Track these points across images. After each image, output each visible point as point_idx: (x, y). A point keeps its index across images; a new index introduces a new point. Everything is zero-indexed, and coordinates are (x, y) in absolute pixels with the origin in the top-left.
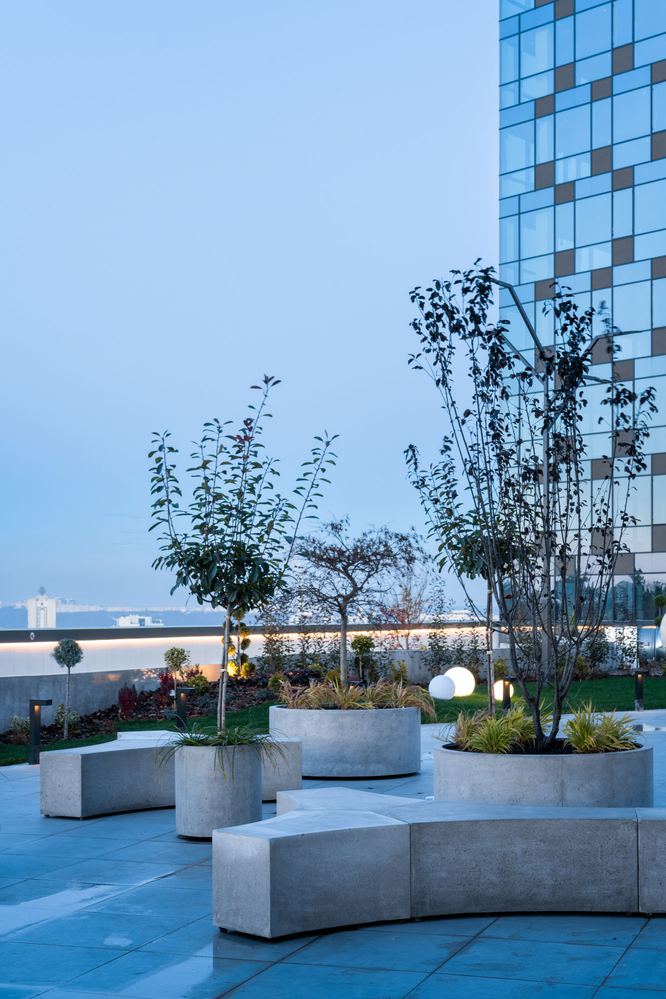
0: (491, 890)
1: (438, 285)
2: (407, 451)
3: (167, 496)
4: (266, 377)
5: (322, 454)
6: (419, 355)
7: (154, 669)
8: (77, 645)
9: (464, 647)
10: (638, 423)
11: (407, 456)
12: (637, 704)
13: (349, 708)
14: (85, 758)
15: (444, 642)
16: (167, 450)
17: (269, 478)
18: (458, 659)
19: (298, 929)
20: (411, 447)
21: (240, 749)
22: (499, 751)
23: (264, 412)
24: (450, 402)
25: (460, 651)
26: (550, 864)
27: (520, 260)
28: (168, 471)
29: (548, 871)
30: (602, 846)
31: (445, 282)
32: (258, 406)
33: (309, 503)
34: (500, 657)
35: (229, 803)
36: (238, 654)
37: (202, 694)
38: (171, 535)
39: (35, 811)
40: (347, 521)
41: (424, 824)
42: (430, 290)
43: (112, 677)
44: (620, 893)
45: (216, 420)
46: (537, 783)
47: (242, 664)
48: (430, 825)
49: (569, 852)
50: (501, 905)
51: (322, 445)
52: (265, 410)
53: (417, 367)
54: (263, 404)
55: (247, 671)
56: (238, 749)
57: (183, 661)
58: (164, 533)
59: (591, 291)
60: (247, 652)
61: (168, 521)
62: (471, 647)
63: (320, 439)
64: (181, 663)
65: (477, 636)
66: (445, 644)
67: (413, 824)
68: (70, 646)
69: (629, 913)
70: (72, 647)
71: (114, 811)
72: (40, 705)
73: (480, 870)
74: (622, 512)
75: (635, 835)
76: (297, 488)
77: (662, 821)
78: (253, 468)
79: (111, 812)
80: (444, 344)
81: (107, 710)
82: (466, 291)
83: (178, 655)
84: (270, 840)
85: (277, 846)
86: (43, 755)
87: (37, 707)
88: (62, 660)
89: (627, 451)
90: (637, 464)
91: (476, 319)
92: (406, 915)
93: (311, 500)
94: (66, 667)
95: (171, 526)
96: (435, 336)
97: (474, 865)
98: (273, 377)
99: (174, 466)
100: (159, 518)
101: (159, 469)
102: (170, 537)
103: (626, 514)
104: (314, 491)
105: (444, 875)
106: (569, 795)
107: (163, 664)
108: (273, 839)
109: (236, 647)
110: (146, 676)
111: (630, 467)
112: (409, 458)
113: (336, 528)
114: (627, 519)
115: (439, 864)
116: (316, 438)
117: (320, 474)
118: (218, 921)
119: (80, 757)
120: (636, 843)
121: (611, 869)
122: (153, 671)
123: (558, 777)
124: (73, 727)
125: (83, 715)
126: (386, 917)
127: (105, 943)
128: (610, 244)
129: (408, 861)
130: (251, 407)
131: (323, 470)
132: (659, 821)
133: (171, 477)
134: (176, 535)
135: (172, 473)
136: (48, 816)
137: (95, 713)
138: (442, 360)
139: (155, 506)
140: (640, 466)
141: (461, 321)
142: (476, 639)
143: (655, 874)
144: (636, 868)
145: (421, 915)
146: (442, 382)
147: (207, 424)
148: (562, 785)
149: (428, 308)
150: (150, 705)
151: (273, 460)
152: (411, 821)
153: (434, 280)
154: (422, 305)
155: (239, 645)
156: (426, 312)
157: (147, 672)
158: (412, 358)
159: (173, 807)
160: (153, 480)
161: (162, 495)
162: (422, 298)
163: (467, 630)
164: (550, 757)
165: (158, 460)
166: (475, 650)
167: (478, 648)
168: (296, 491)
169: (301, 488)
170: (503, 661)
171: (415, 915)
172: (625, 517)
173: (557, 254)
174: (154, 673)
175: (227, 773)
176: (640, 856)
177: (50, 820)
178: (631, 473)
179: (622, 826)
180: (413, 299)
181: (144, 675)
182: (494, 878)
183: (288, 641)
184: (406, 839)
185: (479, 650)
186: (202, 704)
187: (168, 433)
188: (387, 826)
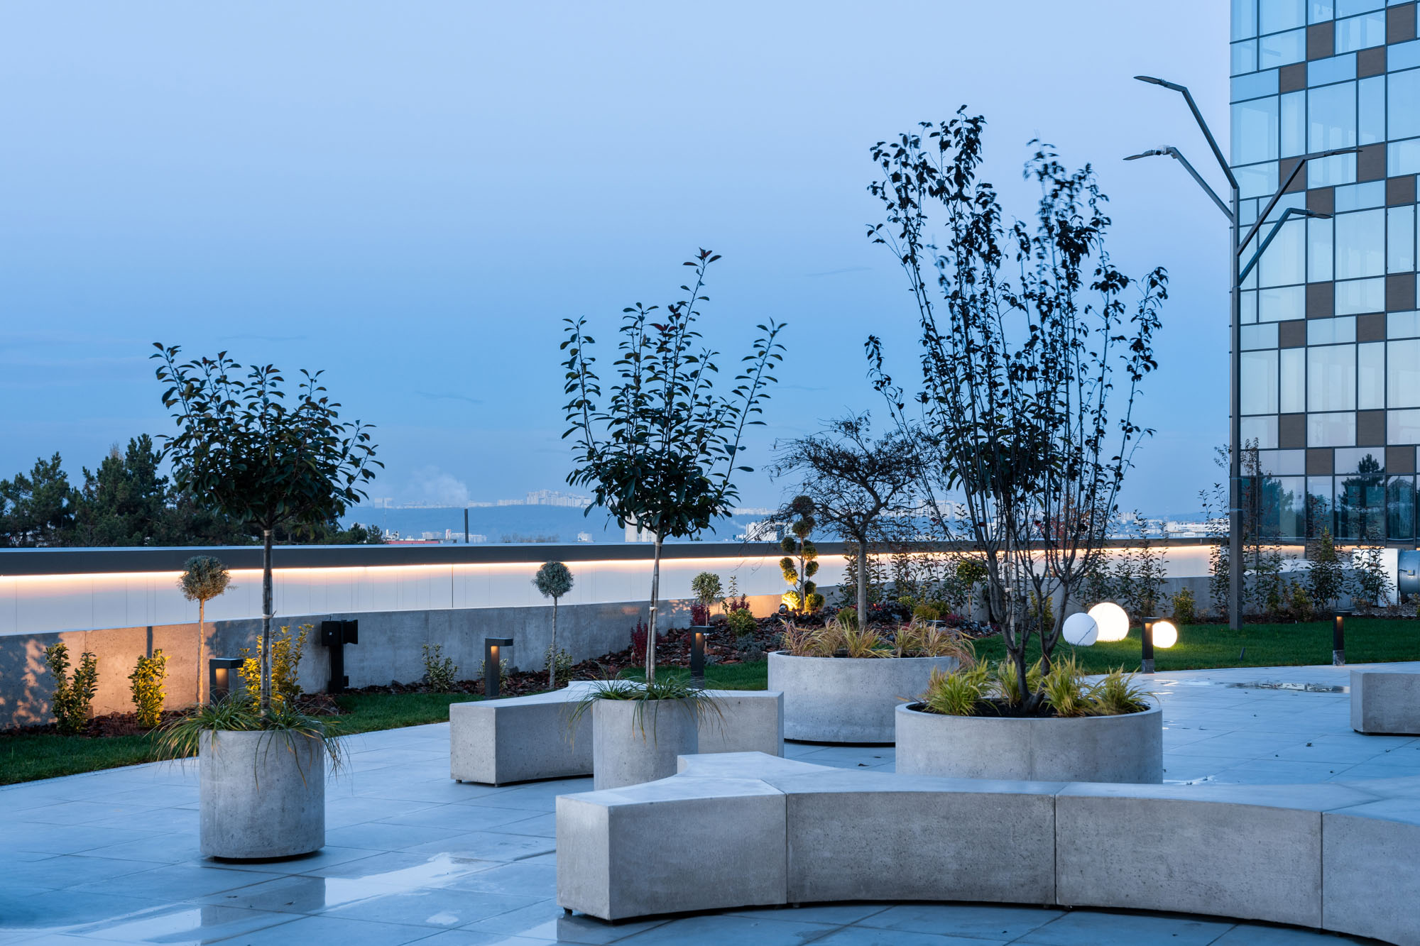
0: (885, 874)
1: (905, 140)
2: (867, 344)
3: (584, 396)
4: (703, 252)
5: (767, 346)
6: (880, 226)
7: (687, 600)
8: (565, 569)
9: (1133, 575)
10: (1145, 311)
11: (867, 350)
12: (1335, 656)
13: (861, 656)
14: (500, 712)
15: (1105, 568)
16: (583, 339)
17: (706, 374)
18: (1124, 591)
19: (645, 911)
20: (871, 338)
21: (667, 704)
22: (961, 713)
23: (699, 294)
24: (919, 284)
25: (1126, 578)
26: (954, 845)
27: (1258, 37)
28: (584, 365)
29: (952, 854)
30: (1014, 826)
31: (913, 136)
32: (692, 287)
33: (754, 406)
34: (1184, 589)
35: (653, 769)
36: (801, 581)
37: (745, 632)
38: (588, 445)
39: (444, 775)
40: (866, 419)
41: (803, 794)
42: (894, 145)
43: (627, 610)
44: (1034, 881)
45: (639, 305)
46: (1001, 752)
47: (806, 595)
48: (810, 795)
49: (976, 832)
50: (896, 892)
51: (766, 335)
52: (701, 292)
53: (878, 241)
54: (701, 283)
55: (812, 605)
56: (662, 703)
57: (716, 590)
58: (579, 441)
59: (1357, 79)
60: (813, 579)
61: (584, 426)
62: (1142, 575)
63: (764, 328)
64: (713, 593)
65: (1151, 560)
66: (1107, 570)
67: (790, 794)
68: (556, 570)
69: (1047, 905)
70: (558, 571)
71: (540, 777)
72: (498, 646)
73: (871, 850)
74: (1123, 421)
75: (1052, 813)
76: (739, 388)
77: (1084, 798)
78: (687, 362)
79: (535, 778)
80: (912, 212)
81: (621, 652)
82: (944, 145)
83: (709, 583)
84: (609, 808)
85: (617, 816)
86: (454, 707)
87: (494, 649)
88: (545, 588)
89: (1132, 346)
90: (1145, 362)
91: (961, 179)
92: (781, 900)
93: (756, 402)
94: (551, 598)
95: (588, 432)
96: (905, 202)
97: (864, 843)
98: (711, 252)
99: (593, 359)
100: (574, 423)
101: (571, 364)
102: (587, 447)
103: (1129, 424)
104: (758, 391)
105: (827, 854)
106: (1040, 768)
107: (693, 595)
108: (613, 807)
109: (799, 572)
110: (677, 609)
111: (1134, 366)
112: (869, 353)
113: (851, 428)
114: (1131, 430)
115: (822, 842)
116: (759, 326)
117: (766, 371)
118: (562, 900)
119: (494, 711)
120: (1053, 822)
121: (1025, 854)
122: (687, 603)
123: (1026, 745)
124: (564, 673)
125: (587, 658)
126: (757, 901)
127: (428, 921)
128: (1383, 14)
129: (784, 837)
130: (685, 288)
131: (771, 366)
132: (1080, 798)
133: (588, 373)
134: (594, 443)
135: (588, 369)
136: (460, 782)
137: (605, 656)
138: (910, 233)
139: (569, 407)
140: (1149, 364)
141: (944, 182)
142: (1150, 564)
143: (1074, 859)
144: (1053, 851)
145: (800, 900)
146: (910, 259)
147: (627, 310)
148: (1031, 755)
149: (894, 168)
150: (676, 647)
151: (711, 353)
152: (788, 792)
153: (901, 134)
154: (886, 164)
155: (802, 570)
156: (893, 173)
157: (678, 604)
158: (872, 229)
159: (592, 776)
160: (567, 376)
161: (578, 394)
162: (886, 155)
163: (1136, 551)
164: (1017, 721)
165: (574, 352)
166: (1147, 579)
167: (1151, 576)
168: (736, 392)
169: (744, 387)
170: (1188, 594)
171: (792, 901)
172: (1129, 427)
173: (1309, 29)
174: (687, 606)
175: (649, 734)
176: (1058, 838)
177: (461, 786)
178: (1135, 372)
179: (1037, 803)
180: (876, 156)
181: (674, 607)
182: (888, 860)
183: (878, 565)
184: (780, 814)
185: (1154, 579)
186: (742, 647)
187: (583, 319)
188: (758, 796)
